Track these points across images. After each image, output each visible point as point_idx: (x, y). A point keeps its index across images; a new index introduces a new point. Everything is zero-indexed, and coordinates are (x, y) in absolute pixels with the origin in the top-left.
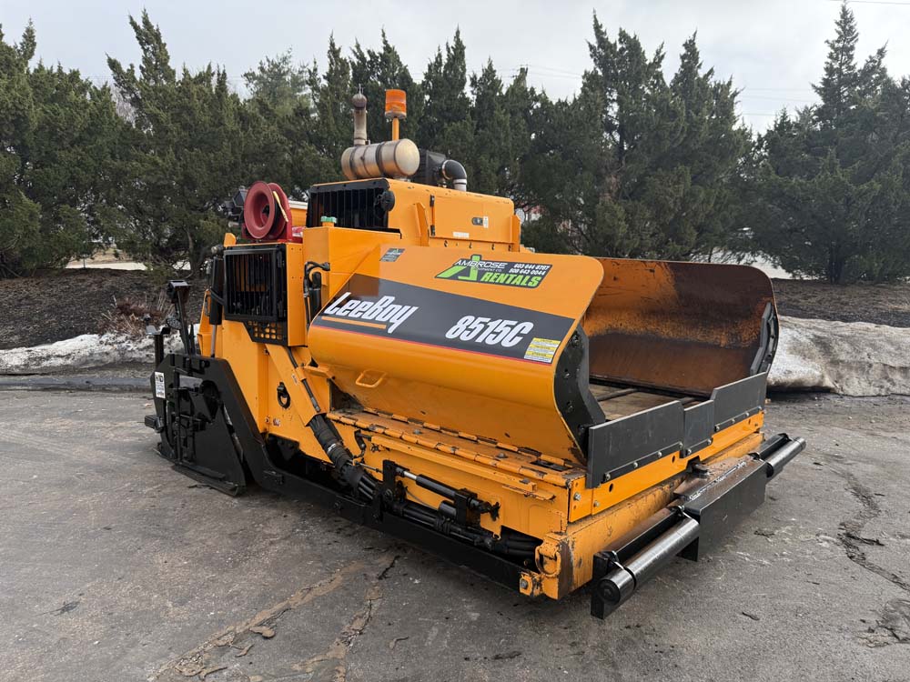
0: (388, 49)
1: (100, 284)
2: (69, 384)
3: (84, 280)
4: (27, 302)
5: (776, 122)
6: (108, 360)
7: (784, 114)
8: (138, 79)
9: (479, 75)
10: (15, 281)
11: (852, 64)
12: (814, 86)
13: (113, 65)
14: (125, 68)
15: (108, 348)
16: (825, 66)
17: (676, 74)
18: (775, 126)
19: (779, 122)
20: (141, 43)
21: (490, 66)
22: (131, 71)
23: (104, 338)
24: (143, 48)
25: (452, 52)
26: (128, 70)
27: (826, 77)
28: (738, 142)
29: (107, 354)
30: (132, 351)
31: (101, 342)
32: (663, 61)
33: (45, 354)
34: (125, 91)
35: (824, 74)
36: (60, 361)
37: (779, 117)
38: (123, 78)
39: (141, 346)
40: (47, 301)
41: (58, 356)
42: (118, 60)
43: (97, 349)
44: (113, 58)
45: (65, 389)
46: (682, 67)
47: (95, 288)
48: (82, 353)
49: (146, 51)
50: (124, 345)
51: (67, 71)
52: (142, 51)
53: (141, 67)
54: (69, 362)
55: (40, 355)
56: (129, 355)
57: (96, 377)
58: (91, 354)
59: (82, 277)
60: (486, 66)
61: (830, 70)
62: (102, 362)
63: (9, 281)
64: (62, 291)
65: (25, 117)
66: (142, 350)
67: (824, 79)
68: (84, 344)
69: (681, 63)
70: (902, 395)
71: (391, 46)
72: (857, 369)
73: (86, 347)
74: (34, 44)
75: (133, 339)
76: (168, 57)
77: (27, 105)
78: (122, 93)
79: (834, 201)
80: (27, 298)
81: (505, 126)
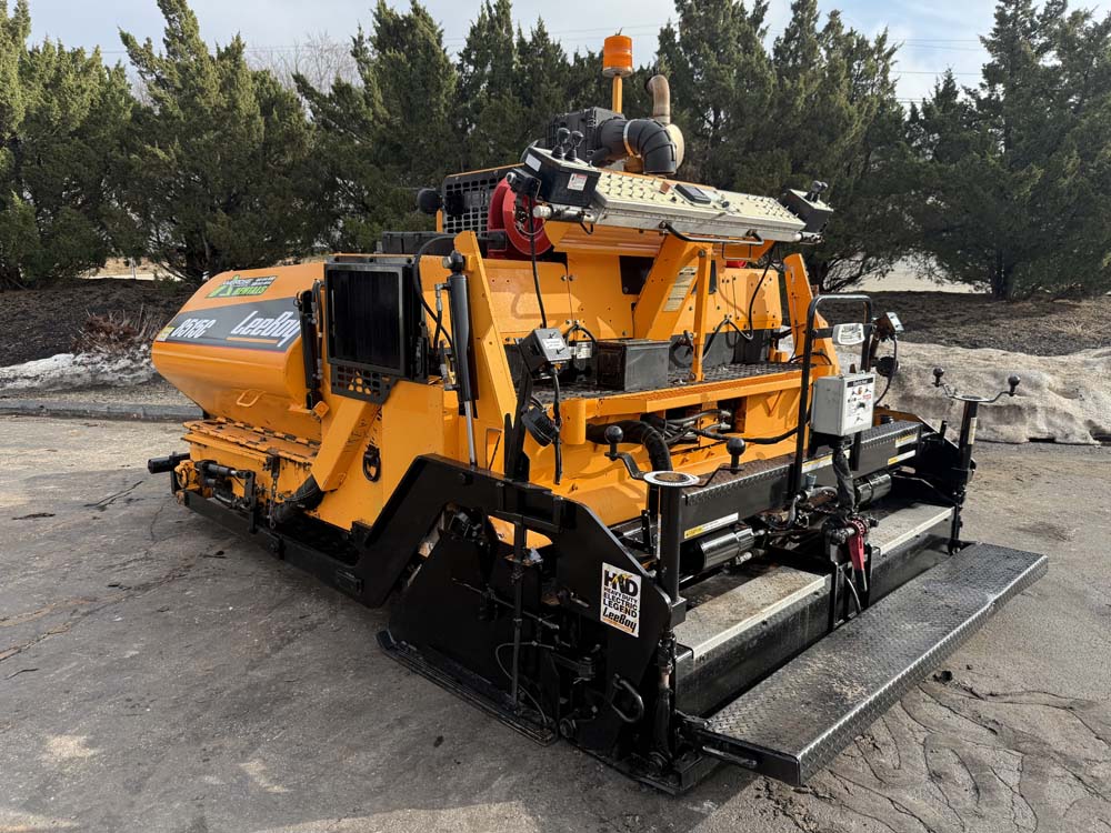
0: (416, 10)
1: (106, 297)
2: (22, 408)
3: (91, 292)
4: (23, 316)
5: (937, 87)
6: (78, 382)
7: (949, 77)
8: (157, 55)
9: (528, 39)
10: (17, 293)
11: (1032, 7)
12: (983, 40)
13: (126, 39)
14: (141, 43)
15: (81, 369)
16: (996, 11)
17: (787, 30)
18: (937, 92)
19: (941, 88)
20: (164, 12)
21: (541, 27)
22: (148, 46)
23: (78, 359)
24: (167, 17)
25: (494, 11)
26: (145, 45)
27: (996, 27)
28: (851, 117)
29: (79, 375)
30: (106, 372)
31: (75, 363)
32: (766, 14)
33: (12, 375)
34: (145, 70)
35: (993, 23)
36: (27, 383)
37: (941, 82)
38: (140, 56)
39: (116, 367)
40: (42, 316)
41: (25, 378)
42: (132, 34)
43: (69, 371)
44: (125, 32)
45: (12, 414)
46: (794, 19)
47: (100, 301)
48: (52, 375)
49: (170, 21)
50: (99, 365)
51: (67, 49)
52: (166, 21)
53: (164, 40)
54: (36, 384)
55: (7, 376)
56: (100, 377)
57: (54, 401)
58: (62, 376)
59: (92, 289)
60: (536, 28)
61: (1001, 17)
62: (71, 384)
63: (13, 293)
64: (64, 305)
65: (10, 106)
66: (116, 372)
67: (995, 30)
68: (58, 364)
69: (792, 15)
70: (986, 441)
71: (421, 7)
72: (935, 408)
73: (58, 368)
74: (28, 20)
75: (109, 360)
76: (197, 28)
77: (10, 93)
78: (140, 72)
79: (982, 192)
80: (23, 312)
81: (554, 103)
